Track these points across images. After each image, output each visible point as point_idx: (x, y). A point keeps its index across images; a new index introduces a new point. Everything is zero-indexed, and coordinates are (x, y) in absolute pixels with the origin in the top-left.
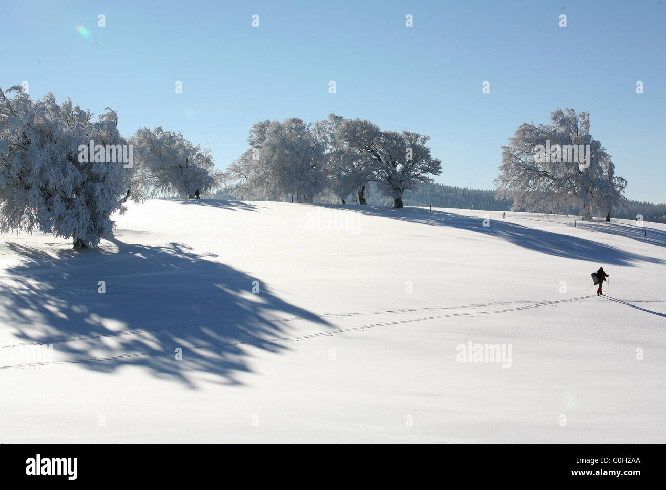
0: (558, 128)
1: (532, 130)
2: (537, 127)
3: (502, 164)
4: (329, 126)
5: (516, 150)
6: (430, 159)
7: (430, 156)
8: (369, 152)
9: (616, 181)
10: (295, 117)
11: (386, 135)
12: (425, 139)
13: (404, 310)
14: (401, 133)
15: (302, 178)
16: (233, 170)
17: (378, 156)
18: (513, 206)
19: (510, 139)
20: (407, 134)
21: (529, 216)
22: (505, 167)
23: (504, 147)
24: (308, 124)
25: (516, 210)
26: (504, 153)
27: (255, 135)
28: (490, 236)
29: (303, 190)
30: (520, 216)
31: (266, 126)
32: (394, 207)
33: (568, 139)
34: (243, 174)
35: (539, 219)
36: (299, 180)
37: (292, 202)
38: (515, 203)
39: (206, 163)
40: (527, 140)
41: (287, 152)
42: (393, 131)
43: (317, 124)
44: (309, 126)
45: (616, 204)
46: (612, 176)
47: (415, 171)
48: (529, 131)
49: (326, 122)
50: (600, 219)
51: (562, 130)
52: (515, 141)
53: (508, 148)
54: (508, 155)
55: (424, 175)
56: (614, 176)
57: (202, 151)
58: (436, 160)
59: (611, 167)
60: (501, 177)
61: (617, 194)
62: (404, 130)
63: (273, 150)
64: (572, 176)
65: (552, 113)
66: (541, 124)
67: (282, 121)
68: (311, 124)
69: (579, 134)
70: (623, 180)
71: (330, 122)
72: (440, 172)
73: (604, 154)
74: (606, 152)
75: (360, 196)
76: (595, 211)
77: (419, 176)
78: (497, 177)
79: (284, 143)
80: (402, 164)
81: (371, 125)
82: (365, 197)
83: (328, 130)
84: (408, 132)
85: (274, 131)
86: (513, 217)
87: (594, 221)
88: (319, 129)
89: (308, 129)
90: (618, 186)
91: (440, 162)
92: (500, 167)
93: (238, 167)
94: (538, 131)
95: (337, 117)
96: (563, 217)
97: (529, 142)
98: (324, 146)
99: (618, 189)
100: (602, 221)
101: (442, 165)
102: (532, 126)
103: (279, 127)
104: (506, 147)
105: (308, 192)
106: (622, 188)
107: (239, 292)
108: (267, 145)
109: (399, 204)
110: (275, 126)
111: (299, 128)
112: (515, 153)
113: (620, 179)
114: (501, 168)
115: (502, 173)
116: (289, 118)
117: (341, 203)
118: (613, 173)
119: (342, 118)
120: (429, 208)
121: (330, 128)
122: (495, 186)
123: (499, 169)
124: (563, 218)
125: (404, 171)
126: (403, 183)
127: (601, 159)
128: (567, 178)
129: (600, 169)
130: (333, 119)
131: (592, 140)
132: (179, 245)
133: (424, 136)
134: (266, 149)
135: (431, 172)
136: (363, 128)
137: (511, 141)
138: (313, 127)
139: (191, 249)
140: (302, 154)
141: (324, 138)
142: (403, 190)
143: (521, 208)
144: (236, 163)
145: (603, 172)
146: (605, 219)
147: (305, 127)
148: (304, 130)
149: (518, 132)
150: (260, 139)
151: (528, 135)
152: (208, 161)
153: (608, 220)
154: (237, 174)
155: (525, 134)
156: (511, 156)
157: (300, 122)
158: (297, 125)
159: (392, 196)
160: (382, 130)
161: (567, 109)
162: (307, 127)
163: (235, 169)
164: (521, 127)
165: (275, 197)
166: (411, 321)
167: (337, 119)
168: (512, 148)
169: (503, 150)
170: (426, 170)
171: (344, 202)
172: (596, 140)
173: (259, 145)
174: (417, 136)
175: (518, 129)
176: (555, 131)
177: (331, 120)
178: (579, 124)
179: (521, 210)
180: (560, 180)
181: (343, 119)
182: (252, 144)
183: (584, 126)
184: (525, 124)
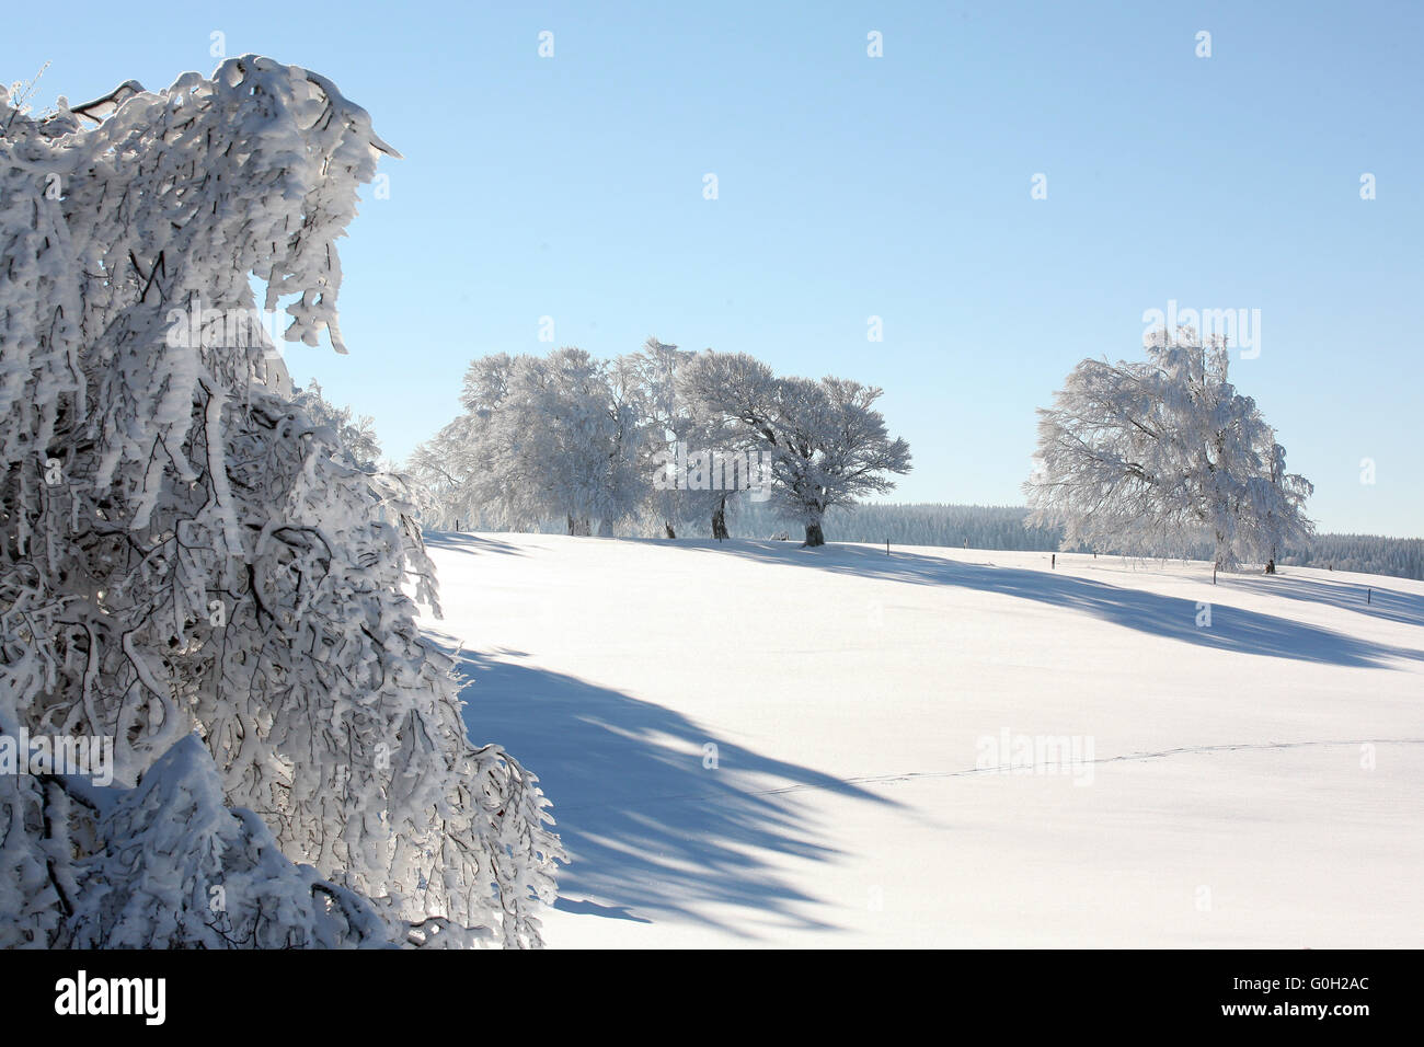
0: (1161, 367)
1: (1103, 375)
2: (1114, 367)
3: (1040, 448)
4: (646, 366)
5: (1072, 417)
6: (882, 439)
7: (885, 431)
8: (748, 423)
9: (1287, 484)
10: (573, 346)
11: (790, 388)
12: (872, 395)
14: (818, 382)
15: (591, 481)
16: (424, 464)
17: (768, 432)
18: (1064, 540)
19: (1055, 393)
20: (834, 384)
21: (1093, 562)
22: (1047, 456)
23: (1043, 412)
24: (602, 361)
25: (1072, 551)
26: (1044, 424)
27: (475, 387)
28: (1056, 607)
29: (594, 507)
30: (1076, 561)
31: (500, 366)
32: (804, 546)
33: (1184, 393)
34: (445, 474)
35: (1122, 568)
36: (585, 484)
37: (572, 535)
38: (1070, 533)
39: (363, 448)
40: (1093, 396)
41: (556, 424)
42: (802, 378)
43: (621, 363)
44: (604, 365)
45: (1290, 535)
46: (1280, 474)
47: (852, 464)
48: (1098, 375)
49: (638, 357)
50: (1258, 567)
51: (1169, 373)
52: (1068, 398)
53: (1052, 413)
54: (1053, 430)
55: (873, 473)
56: (1285, 472)
57: (352, 422)
58: (899, 441)
59: (1278, 453)
60: (1038, 477)
61: (1291, 512)
62: (826, 376)
63: (523, 423)
64: (1194, 474)
66: (1122, 362)
67: (543, 356)
68: (608, 362)
69: (1206, 381)
70: (1304, 481)
71: (649, 357)
72: (908, 467)
73: (1260, 425)
74: (1265, 420)
75: (715, 522)
76: (1246, 550)
77: (860, 476)
78: (1028, 478)
79: (550, 404)
80: (822, 449)
81: (755, 365)
82: (727, 524)
83: (644, 375)
84: (835, 378)
85: (528, 378)
86: (1070, 565)
87: (1248, 572)
88: (625, 372)
89: (602, 372)
90: (1292, 494)
91: (907, 446)
92: (1036, 455)
93: (433, 456)
94: (1115, 375)
95: (664, 347)
96: (1173, 563)
97: (1099, 400)
98: (636, 410)
99: (1291, 501)
100: (1258, 572)
101: (911, 451)
102: (1104, 365)
103: (537, 369)
104: (1048, 412)
105: (605, 512)
106: (1301, 498)
108: (512, 408)
109: (815, 537)
110: (528, 366)
111: (582, 371)
112: (1067, 426)
113: (1298, 479)
114: (1039, 457)
115: (1039, 468)
116: (558, 349)
117: (665, 536)
118: (1282, 466)
119: (674, 347)
120: (883, 547)
121: (651, 371)
122: (1025, 496)
123: (1034, 458)
124: (1175, 566)
125: (824, 466)
126: (824, 490)
127: (1256, 436)
128: (1181, 479)
129: (1255, 457)
130: (655, 351)
131: (1234, 395)
133: (871, 389)
134: (510, 415)
135: (890, 466)
136: (737, 369)
137: (1058, 397)
138: (612, 367)
140: (590, 427)
141: (639, 393)
142: (824, 506)
143: (1082, 545)
144: (427, 448)
145: (1260, 465)
146: (1264, 567)
147: (595, 369)
148: (593, 376)
149: (1073, 380)
150: (488, 395)
151: (1097, 384)
152: (367, 443)
153: (1271, 569)
154: (431, 472)
155: (1090, 382)
156: (1060, 430)
157: (584, 356)
158: (578, 365)
159: (802, 520)
160: (776, 376)
162: (598, 368)
163: (428, 461)
164: (1079, 367)
165: (523, 521)
167: (664, 351)
168: (1060, 412)
169: (1040, 418)
170: (876, 464)
171: (671, 534)
172: (1245, 396)
173: (485, 407)
174: (856, 388)
175: (1074, 372)
176: (1157, 375)
177: (650, 352)
178: (1207, 359)
179: (1083, 549)
180: (1169, 482)
181: (678, 350)
182: (471, 405)
183: (1216, 364)
184: (1087, 361)
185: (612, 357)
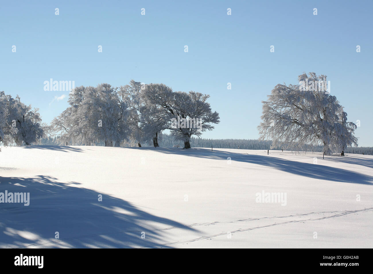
1: (284, 89)
2: (288, 86)
3: (263, 115)
4: (130, 89)
5: (273, 104)
6: (210, 112)
7: (210, 109)
8: (164, 107)
9: (348, 125)
10: (105, 83)
11: (178, 95)
12: (206, 97)
13: (251, 219)
14: (188, 93)
15: (112, 128)
16: (56, 124)
17: (171, 110)
19: (268, 96)
20: (193, 94)
21: (282, 153)
22: (266, 117)
23: (264, 102)
24: (115, 88)
25: (274, 149)
26: (264, 106)
27: (73, 97)
29: (113, 137)
30: (276, 153)
31: (82, 90)
32: (184, 148)
33: (312, 95)
34: (63, 127)
35: (291, 154)
36: (110, 129)
37: (106, 146)
39: (35, 119)
40: (281, 97)
41: (100, 109)
42: (182, 92)
43: (122, 88)
44: (116, 89)
45: (349, 143)
46: (345, 122)
48: (283, 89)
49: (128, 86)
50: (338, 154)
52: (272, 97)
53: (267, 103)
54: (267, 108)
56: (347, 121)
57: (32, 110)
58: (215, 112)
59: (344, 115)
60: (263, 124)
61: (349, 135)
62: (190, 91)
63: (89, 109)
64: (316, 123)
65: (299, 76)
66: (291, 85)
67: (95, 86)
68: (117, 88)
70: (354, 124)
71: (131, 86)
72: (218, 121)
73: (338, 106)
74: (340, 104)
75: (154, 141)
76: (334, 148)
78: (259, 124)
79: (98, 102)
80: (189, 116)
81: (166, 88)
82: (158, 142)
83: (129, 92)
84: (193, 92)
85: (90, 94)
86: (274, 154)
87: (333, 156)
88: (123, 92)
89: (115, 92)
90: (350, 129)
91: (218, 114)
92: (261, 117)
93: (60, 121)
94: (288, 89)
95: (136, 83)
96: (309, 153)
97: (283, 98)
98: (127, 104)
99: (349, 131)
100: (338, 155)
101: (219, 116)
102: (284, 86)
103: (93, 91)
104: (266, 102)
105: (117, 139)
106: (352, 130)
107: (112, 208)
108: (85, 104)
109: (187, 146)
110: (90, 90)
111: (108, 91)
112: (272, 107)
113: (351, 123)
114: (263, 118)
115: (263, 121)
116: (100, 84)
117: (138, 146)
118: (346, 119)
119: (140, 83)
120: (211, 149)
121: (132, 91)
122: (258, 131)
123: (261, 118)
127: (337, 109)
128: (311, 124)
129: (336, 116)
130: (133, 84)
131: (329, 96)
132: (45, 176)
133: (206, 95)
134: (84, 107)
135: (212, 121)
136: (160, 89)
137: (269, 97)
138: (119, 90)
139: (56, 179)
140: (112, 110)
141: (128, 99)
142: (190, 135)
143: (278, 147)
144: (58, 118)
145: (338, 119)
146: (340, 154)
147: (113, 91)
148: (112, 93)
149: (274, 91)
150: (77, 100)
151: (282, 93)
152: (37, 117)
153: (343, 154)
154: (59, 127)
155: (280, 92)
156: (270, 108)
157: (109, 86)
158: (107, 89)
160: (173, 91)
161: (310, 73)
162: (114, 90)
163: (57, 123)
164: (276, 87)
165: (89, 142)
166: (261, 227)
167: (137, 84)
168: (270, 102)
169: (263, 104)
170: (208, 121)
171: (140, 146)
172: (333, 96)
173: (76, 104)
174: (200, 95)
175: (274, 88)
177: (132, 85)
180: (307, 125)
182: (72, 104)
184: (279, 85)
185: (119, 86)
